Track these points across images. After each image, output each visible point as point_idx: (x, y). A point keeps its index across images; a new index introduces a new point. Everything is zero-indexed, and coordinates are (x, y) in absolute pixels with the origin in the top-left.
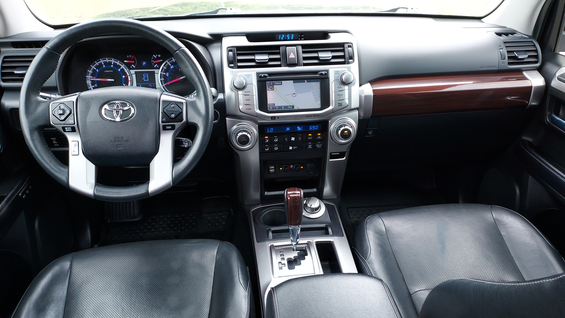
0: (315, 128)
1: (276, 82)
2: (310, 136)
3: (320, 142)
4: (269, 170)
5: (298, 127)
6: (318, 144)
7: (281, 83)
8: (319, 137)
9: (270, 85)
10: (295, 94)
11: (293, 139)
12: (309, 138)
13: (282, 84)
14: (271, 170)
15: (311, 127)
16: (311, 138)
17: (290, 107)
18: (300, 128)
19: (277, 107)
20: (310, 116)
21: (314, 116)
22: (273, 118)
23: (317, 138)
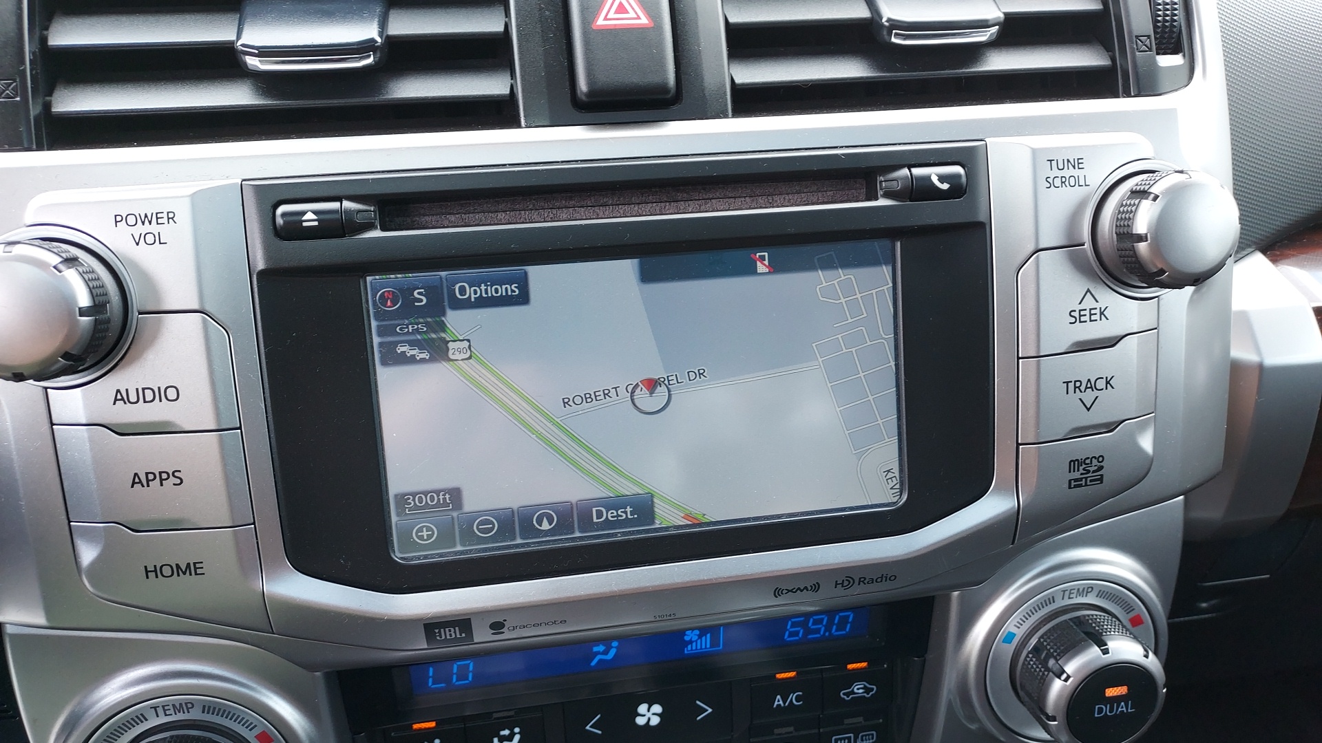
1: (463, 283)
2: (786, 688)
3: (860, 721)
5: (691, 634)
6: (850, 729)
7: (513, 289)
8: (858, 689)
9: (409, 310)
10: (661, 391)
11: (649, 715)
12: (778, 701)
13: (523, 298)
15: (794, 626)
16: (793, 697)
17: (612, 517)
18: (708, 635)
19: (481, 523)
20: (810, 588)
21: (842, 584)
22: (442, 630)
23: (844, 694)
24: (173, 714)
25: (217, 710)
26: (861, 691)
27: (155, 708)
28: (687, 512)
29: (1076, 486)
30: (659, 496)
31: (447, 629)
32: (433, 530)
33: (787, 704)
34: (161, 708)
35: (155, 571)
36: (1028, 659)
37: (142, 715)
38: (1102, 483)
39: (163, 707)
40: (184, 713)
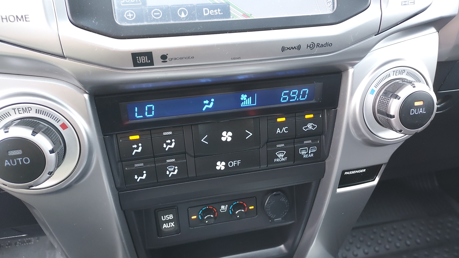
0: (298, 97)
2: (281, 125)
3: (310, 141)
4: (159, 223)
5: (244, 97)
6: (307, 145)
8: (310, 126)
11: (227, 136)
12: (278, 131)
14: (165, 226)
15: (285, 94)
16: (284, 129)
17: (212, 13)
18: (250, 98)
19: (155, 12)
20: (296, 48)
21: (310, 46)
22: (140, 57)
23: (304, 128)
24: (23, 113)
25: (42, 112)
26: (311, 127)
27: (14, 109)
28: (244, 13)
29: (404, 5)
30: (232, 5)
31: (142, 57)
32: (133, 13)
33: (282, 132)
34: (17, 109)
35: (6, 19)
36: (381, 98)
37: (8, 112)
38: (414, 4)
39: (18, 109)
40: (27, 113)
